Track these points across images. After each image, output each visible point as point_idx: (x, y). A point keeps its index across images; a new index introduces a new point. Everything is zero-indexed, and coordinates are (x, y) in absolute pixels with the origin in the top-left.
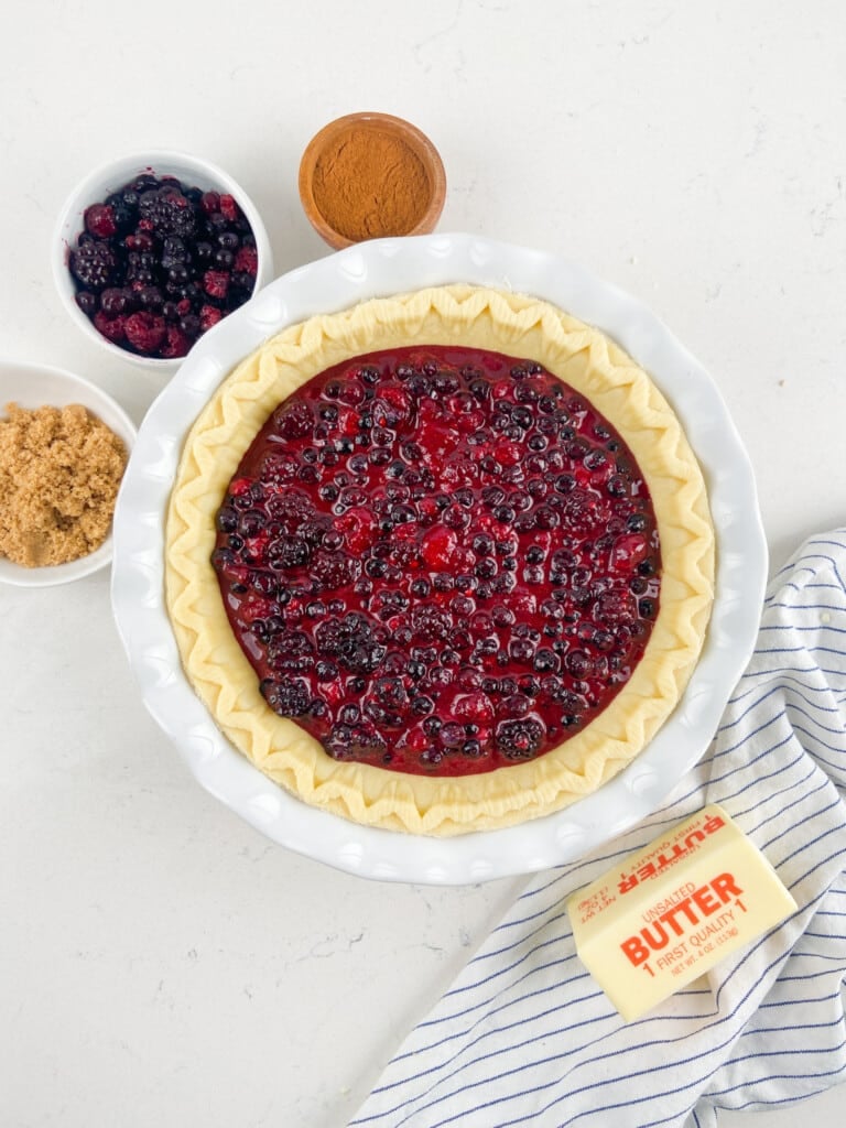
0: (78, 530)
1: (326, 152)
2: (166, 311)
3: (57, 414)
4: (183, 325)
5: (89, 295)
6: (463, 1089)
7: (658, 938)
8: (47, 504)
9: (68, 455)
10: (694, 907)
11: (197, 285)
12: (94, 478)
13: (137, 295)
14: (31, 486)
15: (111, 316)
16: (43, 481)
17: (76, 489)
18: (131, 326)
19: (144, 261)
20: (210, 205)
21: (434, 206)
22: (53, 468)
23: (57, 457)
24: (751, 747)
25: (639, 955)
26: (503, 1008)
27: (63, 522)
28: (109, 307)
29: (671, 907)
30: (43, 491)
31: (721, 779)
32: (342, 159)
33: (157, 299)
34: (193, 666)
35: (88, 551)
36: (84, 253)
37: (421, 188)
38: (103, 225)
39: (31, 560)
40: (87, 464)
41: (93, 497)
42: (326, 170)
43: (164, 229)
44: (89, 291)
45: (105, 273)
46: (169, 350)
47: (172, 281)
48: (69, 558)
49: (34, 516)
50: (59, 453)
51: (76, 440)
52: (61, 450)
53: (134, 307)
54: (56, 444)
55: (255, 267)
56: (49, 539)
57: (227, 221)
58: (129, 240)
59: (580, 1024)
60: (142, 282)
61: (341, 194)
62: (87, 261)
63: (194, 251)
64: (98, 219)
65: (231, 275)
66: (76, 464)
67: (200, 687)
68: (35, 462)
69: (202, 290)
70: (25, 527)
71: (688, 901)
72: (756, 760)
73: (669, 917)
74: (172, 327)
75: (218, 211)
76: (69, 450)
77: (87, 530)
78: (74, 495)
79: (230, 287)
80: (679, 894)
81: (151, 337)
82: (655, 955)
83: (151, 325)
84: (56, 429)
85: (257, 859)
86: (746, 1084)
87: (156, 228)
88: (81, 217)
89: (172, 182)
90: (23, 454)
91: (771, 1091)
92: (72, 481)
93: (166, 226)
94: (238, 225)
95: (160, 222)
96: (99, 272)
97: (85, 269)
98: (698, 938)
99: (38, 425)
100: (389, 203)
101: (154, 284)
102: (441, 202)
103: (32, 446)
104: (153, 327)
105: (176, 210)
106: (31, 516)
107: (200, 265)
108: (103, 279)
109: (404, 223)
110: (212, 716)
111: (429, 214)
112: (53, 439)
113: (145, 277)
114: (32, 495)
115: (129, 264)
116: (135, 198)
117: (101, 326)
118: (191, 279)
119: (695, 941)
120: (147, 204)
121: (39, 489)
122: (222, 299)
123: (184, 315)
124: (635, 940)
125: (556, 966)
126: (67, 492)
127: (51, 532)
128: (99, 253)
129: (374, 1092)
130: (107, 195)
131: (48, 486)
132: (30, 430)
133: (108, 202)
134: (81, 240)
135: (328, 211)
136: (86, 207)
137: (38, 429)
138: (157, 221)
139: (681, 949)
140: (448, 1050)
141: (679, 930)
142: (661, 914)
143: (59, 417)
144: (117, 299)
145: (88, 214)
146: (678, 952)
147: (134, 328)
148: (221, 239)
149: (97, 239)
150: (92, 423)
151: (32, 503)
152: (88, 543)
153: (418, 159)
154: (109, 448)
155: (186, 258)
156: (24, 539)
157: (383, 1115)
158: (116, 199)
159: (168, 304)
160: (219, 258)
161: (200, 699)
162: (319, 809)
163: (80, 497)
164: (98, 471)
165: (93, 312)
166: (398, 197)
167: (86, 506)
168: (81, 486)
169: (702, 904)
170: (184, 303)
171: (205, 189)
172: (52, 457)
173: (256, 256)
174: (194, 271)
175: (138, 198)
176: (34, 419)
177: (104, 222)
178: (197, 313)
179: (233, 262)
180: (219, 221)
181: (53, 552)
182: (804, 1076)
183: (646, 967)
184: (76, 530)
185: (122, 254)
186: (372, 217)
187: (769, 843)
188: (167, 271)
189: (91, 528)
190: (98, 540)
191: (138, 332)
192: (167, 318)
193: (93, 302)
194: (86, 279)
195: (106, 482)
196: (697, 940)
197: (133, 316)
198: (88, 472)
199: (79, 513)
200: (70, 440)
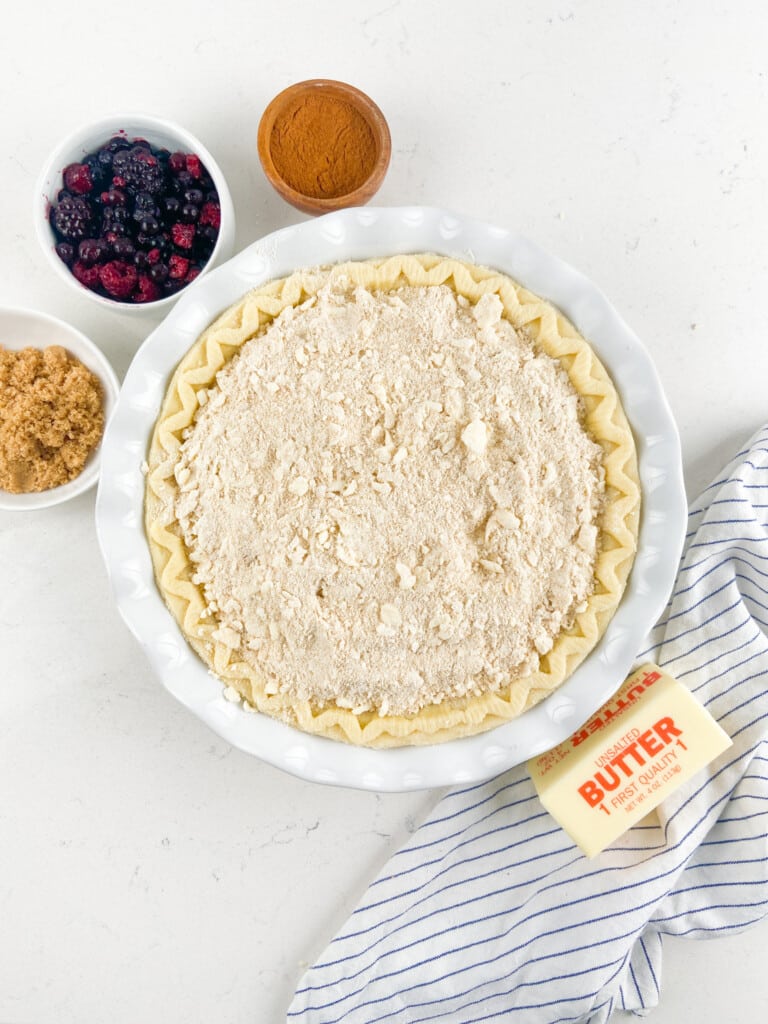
0: (60, 459)
1: (281, 116)
2: (137, 260)
3: (39, 355)
4: (154, 273)
5: (67, 245)
6: (435, 913)
7: (610, 780)
8: (31, 435)
9: (49, 391)
10: (640, 750)
11: (165, 236)
12: (74, 412)
13: (111, 246)
14: (16, 419)
15: (88, 264)
16: (27, 414)
17: (58, 422)
18: (105, 273)
19: (117, 214)
20: (177, 163)
21: (381, 164)
22: (36, 403)
23: (40, 392)
24: (703, 611)
25: (594, 797)
26: (473, 840)
27: (46, 453)
28: (86, 256)
29: (619, 752)
30: (26, 424)
31: (674, 639)
32: (297, 122)
33: (129, 249)
34: (164, 582)
35: (69, 480)
36: (63, 208)
37: (368, 148)
38: (80, 183)
39: (17, 486)
40: (67, 399)
41: (73, 429)
42: (282, 132)
43: (136, 185)
44: (67, 242)
45: (83, 226)
46: (141, 295)
47: (144, 232)
48: (52, 484)
49: (19, 446)
50: (41, 390)
51: (57, 378)
52: (43, 387)
53: (108, 256)
54: (38, 382)
55: (218, 220)
56: (32, 467)
57: (193, 179)
58: (104, 196)
59: (541, 857)
60: (116, 233)
61: (295, 153)
62: (65, 215)
63: (163, 206)
64: (76, 176)
65: (197, 228)
66: (56, 400)
67: (171, 601)
68: (19, 397)
69: (170, 241)
70: (11, 456)
71: (634, 745)
72: (707, 622)
73: (618, 761)
74: (143, 275)
75: (184, 169)
76: (50, 386)
77: (67, 459)
78: (55, 427)
79: (196, 239)
80: (626, 739)
81: (124, 283)
82: (609, 796)
83: (123, 273)
84: (39, 368)
85: (223, 757)
86: (690, 912)
87: (128, 185)
88: (60, 175)
89: (144, 144)
90: (8, 390)
91: (712, 919)
92: (54, 414)
93: (137, 182)
94: (203, 183)
95: (131, 180)
96: (77, 225)
97: (64, 222)
98: (646, 777)
99: (22, 364)
100: (340, 161)
101: (127, 236)
102: (386, 162)
103: (16, 383)
104: (126, 274)
105: (146, 168)
106: (17, 447)
107: (169, 219)
108: (80, 232)
109: (353, 181)
110: (180, 627)
111: (375, 172)
112: (36, 377)
113: (118, 229)
114: (17, 427)
115: (104, 219)
116: (109, 158)
117: (79, 274)
118: (161, 231)
119: (643, 780)
120: (120, 162)
121: (24, 422)
122: (188, 249)
123: (154, 264)
124: (590, 784)
125: (521, 805)
126: (49, 425)
127: (35, 462)
128: (77, 208)
129: (355, 912)
130: (84, 155)
131: (32, 419)
132: (15, 369)
133: (85, 161)
134: (60, 197)
135: (284, 169)
136: (65, 166)
137: (22, 368)
138: (129, 178)
139: (632, 788)
140: (423, 876)
141: (628, 772)
142: (612, 759)
143: (42, 358)
144: (93, 249)
145: (66, 173)
146: (629, 792)
147: (108, 275)
148: (187, 195)
149: (74, 195)
150: (71, 362)
151: (17, 435)
152: (69, 471)
153: (365, 122)
154: (86, 385)
155: (156, 211)
156: (10, 467)
157: (364, 932)
158: (92, 159)
159: (140, 253)
160: (186, 212)
161: (170, 611)
162: (270, 717)
163: (61, 429)
164: (77, 406)
165: (71, 261)
166: (348, 157)
167: (67, 438)
168: (61, 419)
169: (647, 746)
170: (154, 252)
171: (172, 150)
172: (35, 393)
173: (219, 211)
174: (162, 224)
175: (112, 158)
176: (18, 359)
177: (81, 179)
178: (166, 262)
179: (199, 215)
180: (185, 178)
181: (37, 479)
182: (741, 906)
183: (602, 807)
184: (58, 460)
185: (98, 210)
186: (324, 174)
187: (714, 699)
188: (139, 224)
189: (71, 457)
190: (77, 469)
191: (112, 279)
192: (138, 267)
193: (71, 252)
194: (65, 232)
195: (84, 416)
196: (646, 778)
197: (107, 265)
198: (68, 406)
199: (60, 444)
200: (51, 377)
